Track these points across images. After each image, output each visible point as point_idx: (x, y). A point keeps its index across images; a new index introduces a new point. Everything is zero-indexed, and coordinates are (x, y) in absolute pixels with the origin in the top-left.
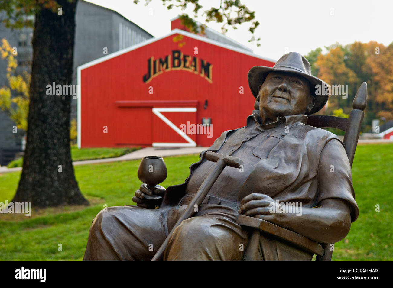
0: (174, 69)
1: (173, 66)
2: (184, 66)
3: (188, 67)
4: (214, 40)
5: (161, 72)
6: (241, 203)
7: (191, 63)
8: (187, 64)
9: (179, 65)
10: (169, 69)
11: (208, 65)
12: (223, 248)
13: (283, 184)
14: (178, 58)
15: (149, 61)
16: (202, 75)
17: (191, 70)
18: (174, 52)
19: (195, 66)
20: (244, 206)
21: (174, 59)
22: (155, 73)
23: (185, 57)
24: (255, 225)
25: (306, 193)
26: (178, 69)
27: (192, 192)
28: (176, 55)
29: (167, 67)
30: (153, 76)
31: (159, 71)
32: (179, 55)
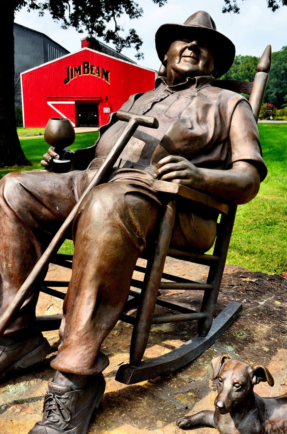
0: (84, 75)
1: (84, 73)
2: (92, 73)
3: (94, 74)
4: (110, 55)
5: (76, 77)
6: (157, 167)
7: (96, 71)
8: (93, 72)
9: (88, 73)
10: (82, 75)
11: (107, 72)
12: (139, 218)
13: (198, 146)
14: (87, 67)
15: (68, 69)
16: (104, 79)
17: (96, 75)
18: (84, 63)
19: (99, 73)
20: (160, 171)
21: (84, 67)
22: (72, 77)
23: (91, 66)
24: (174, 191)
25: (218, 155)
26: (88, 75)
27: (101, 155)
28: (86, 65)
29: (80, 74)
30: (71, 80)
31: (75, 76)
32: (88, 65)
